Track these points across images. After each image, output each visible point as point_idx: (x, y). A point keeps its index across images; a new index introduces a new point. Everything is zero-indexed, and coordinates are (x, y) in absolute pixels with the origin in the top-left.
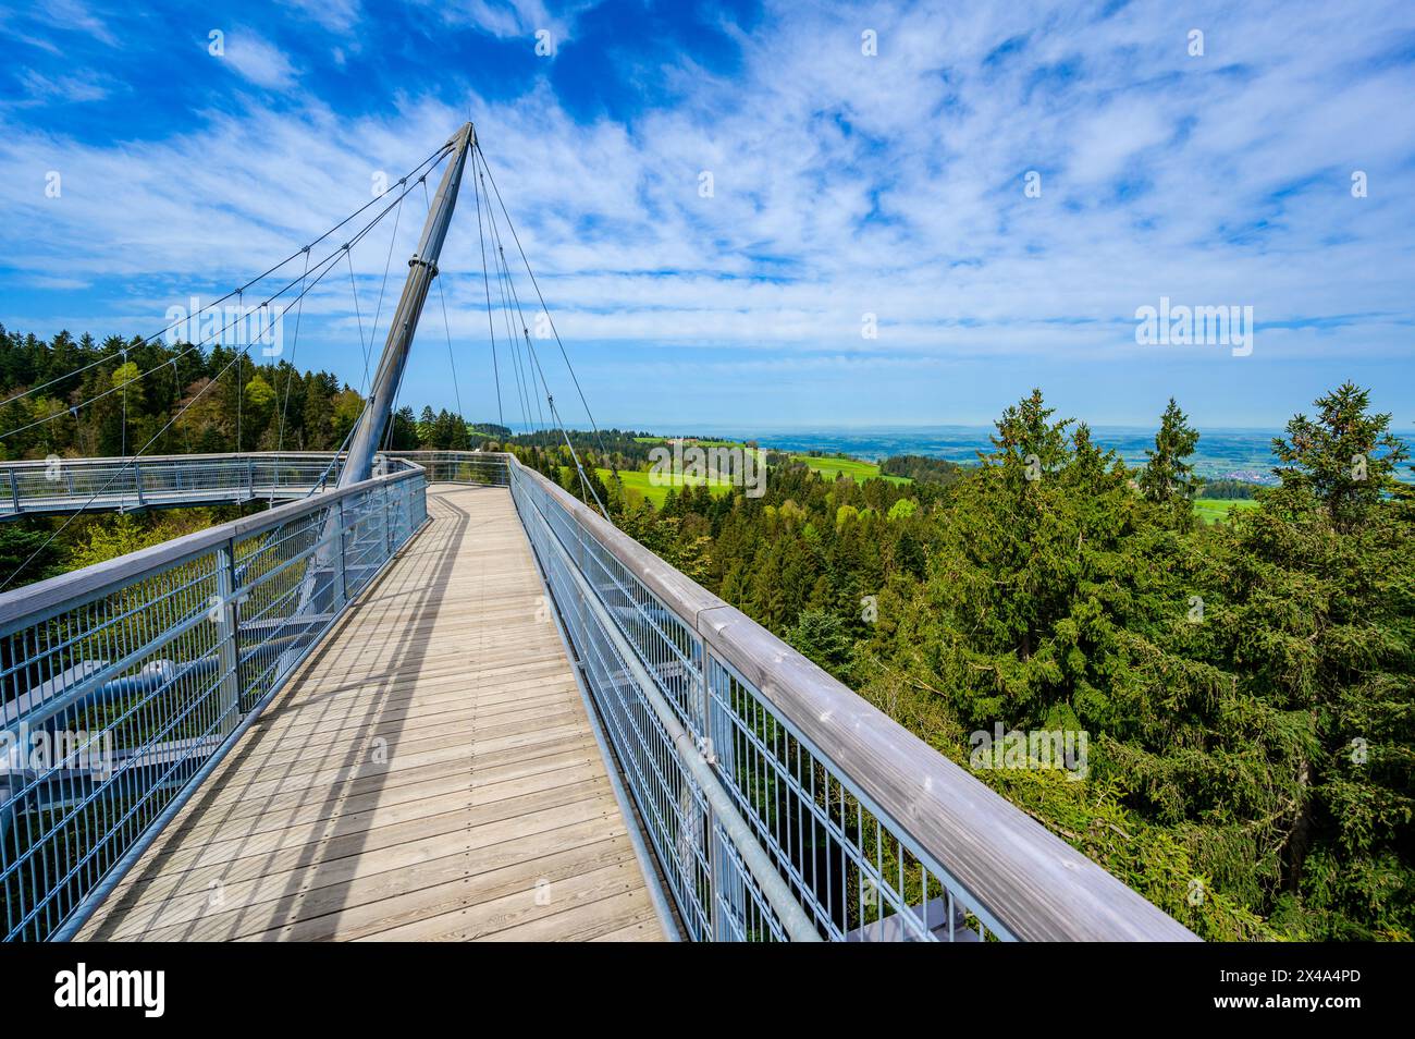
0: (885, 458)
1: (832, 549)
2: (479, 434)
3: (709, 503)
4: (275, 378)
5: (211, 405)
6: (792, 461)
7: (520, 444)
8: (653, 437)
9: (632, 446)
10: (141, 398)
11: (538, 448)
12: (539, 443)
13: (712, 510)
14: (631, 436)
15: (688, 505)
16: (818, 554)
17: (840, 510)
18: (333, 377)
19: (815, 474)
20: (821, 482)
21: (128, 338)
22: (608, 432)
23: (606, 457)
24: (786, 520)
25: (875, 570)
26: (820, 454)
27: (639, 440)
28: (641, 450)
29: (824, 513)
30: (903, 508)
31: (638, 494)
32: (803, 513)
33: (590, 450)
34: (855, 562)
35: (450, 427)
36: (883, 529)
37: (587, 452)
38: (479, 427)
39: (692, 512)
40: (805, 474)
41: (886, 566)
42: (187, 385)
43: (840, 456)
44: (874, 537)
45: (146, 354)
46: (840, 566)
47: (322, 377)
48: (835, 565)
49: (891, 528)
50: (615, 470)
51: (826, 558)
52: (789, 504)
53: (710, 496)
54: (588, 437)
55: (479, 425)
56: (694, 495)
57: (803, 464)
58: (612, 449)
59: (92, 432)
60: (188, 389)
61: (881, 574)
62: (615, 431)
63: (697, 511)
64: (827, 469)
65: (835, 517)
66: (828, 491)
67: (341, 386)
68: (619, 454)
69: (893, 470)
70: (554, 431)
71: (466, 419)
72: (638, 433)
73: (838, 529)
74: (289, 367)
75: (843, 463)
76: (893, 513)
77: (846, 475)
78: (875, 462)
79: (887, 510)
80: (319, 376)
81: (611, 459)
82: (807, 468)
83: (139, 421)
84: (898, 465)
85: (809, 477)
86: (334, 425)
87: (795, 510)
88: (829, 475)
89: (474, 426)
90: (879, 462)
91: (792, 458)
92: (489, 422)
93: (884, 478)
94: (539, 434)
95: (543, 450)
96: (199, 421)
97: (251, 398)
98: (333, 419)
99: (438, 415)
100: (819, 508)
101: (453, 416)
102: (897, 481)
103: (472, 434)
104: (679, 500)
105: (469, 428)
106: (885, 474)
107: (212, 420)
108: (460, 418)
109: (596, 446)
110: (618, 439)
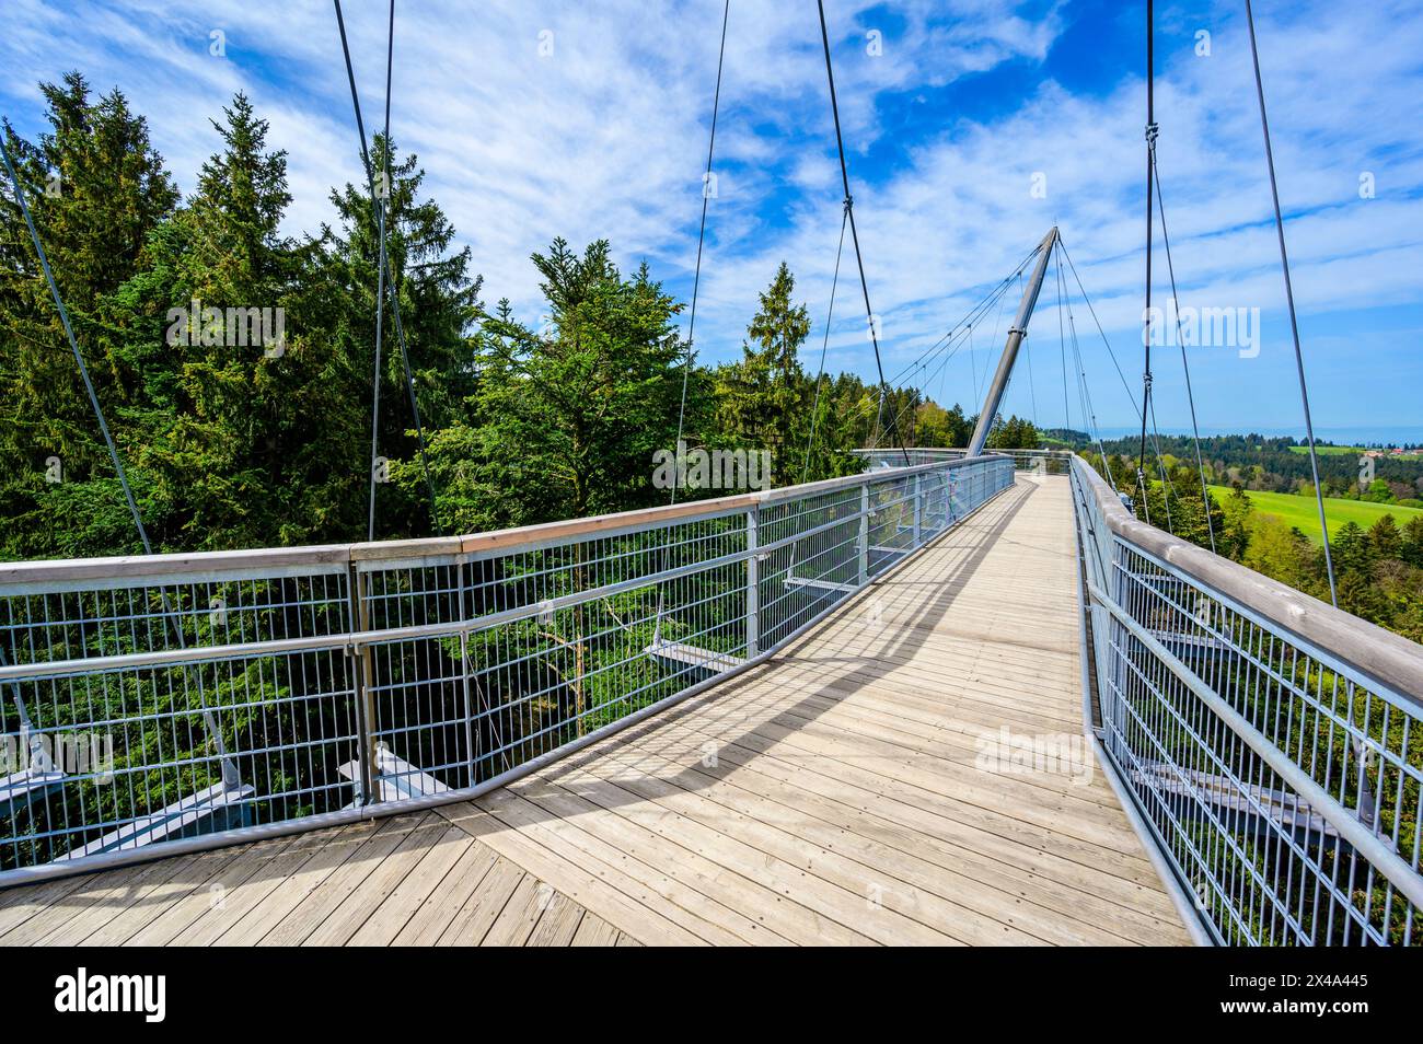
2: (1051, 439)
7: (1102, 452)
8: (1331, 445)
9: (1284, 458)
11: (1125, 458)
12: (1130, 451)
14: (1284, 444)
18: (917, 391)
22: (1240, 439)
23: (1232, 471)
27: (1301, 450)
31: (1281, 522)
35: (1019, 433)
47: (909, 393)
50: (1244, 489)
55: (1051, 431)
56: (1401, 532)
58: (1247, 461)
62: (1255, 437)
67: (923, 399)
68: (1258, 469)
71: (1038, 424)
72: (1298, 439)
80: (907, 391)
81: (1241, 474)
86: (917, 432)
89: (1046, 432)
95: (1132, 460)
97: (861, 412)
98: (917, 427)
99: (1007, 421)
101: (1022, 422)
103: (1044, 440)
105: (1038, 434)
108: (1030, 424)
109: (1219, 457)
110: (1259, 448)
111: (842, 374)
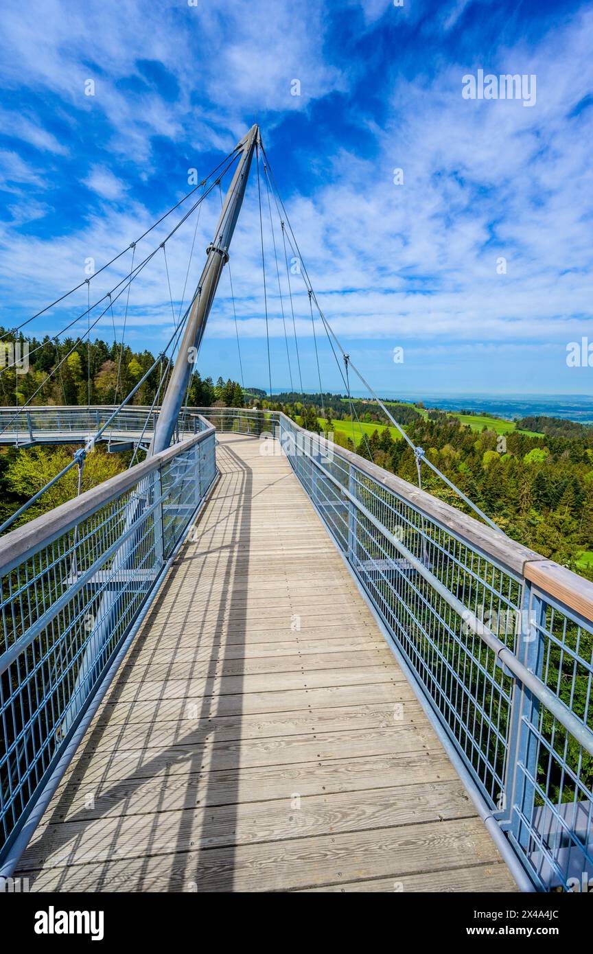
0: (520, 417)
1: (482, 481)
2: (249, 394)
3: (391, 444)
4: (143, 360)
5: (112, 375)
6: (448, 418)
7: (272, 401)
9: (339, 404)
10: (81, 371)
11: (282, 404)
12: (283, 401)
13: (392, 448)
14: (339, 397)
15: (376, 444)
16: (472, 485)
17: (486, 454)
19: (466, 427)
20: (471, 433)
21: (74, 340)
22: (324, 395)
23: (323, 410)
24: (445, 459)
25: (514, 499)
26: (469, 413)
27: (344, 400)
28: (344, 407)
29: (474, 455)
30: (536, 456)
31: (344, 435)
32: (458, 454)
33: (313, 406)
34: (498, 492)
35: (232, 390)
36: (521, 470)
37: (311, 407)
38: (249, 390)
39: (379, 449)
40: (459, 427)
41: (523, 496)
42: (101, 364)
43: (484, 415)
44: (514, 475)
45: (82, 347)
46: (487, 495)
48: (483, 493)
49: (528, 469)
50: (329, 419)
51: (477, 488)
52: (447, 447)
53: (392, 439)
54: (312, 397)
55: (249, 389)
56: (380, 438)
57: (456, 419)
58: (327, 405)
59: (59, 389)
60: (101, 367)
61: (518, 502)
62: (329, 394)
63: (382, 449)
64: (475, 424)
65: (482, 458)
66: (476, 439)
68: (331, 409)
69: (527, 427)
70: (291, 393)
71: (242, 385)
72: (343, 396)
73: (485, 467)
74: (149, 354)
75: (487, 420)
76: (528, 459)
77: (489, 429)
78: (512, 420)
79: (523, 456)
81: (326, 412)
82: (459, 422)
83: (80, 384)
84: (532, 423)
85: (462, 429)
87: (452, 452)
88: (477, 428)
89: (246, 390)
90: (515, 420)
91: (448, 416)
92: (254, 387)
93: (520, 432)
94: (283, 395)
95: (284, 405)
96: (106, 384)
97: (131, 372)
99: (226, 383)
100: (469, 451)
101: (234, 384)
102: (531, 435)
103: (245, 394)
104: (370, 441)
105: (243, 391)
106: (520, 429)
107: (112, 384)
108: (238, 385)
109: (317, 404)
110: (330, 399)
111: (115, 343)
